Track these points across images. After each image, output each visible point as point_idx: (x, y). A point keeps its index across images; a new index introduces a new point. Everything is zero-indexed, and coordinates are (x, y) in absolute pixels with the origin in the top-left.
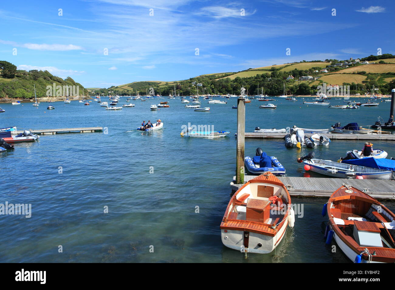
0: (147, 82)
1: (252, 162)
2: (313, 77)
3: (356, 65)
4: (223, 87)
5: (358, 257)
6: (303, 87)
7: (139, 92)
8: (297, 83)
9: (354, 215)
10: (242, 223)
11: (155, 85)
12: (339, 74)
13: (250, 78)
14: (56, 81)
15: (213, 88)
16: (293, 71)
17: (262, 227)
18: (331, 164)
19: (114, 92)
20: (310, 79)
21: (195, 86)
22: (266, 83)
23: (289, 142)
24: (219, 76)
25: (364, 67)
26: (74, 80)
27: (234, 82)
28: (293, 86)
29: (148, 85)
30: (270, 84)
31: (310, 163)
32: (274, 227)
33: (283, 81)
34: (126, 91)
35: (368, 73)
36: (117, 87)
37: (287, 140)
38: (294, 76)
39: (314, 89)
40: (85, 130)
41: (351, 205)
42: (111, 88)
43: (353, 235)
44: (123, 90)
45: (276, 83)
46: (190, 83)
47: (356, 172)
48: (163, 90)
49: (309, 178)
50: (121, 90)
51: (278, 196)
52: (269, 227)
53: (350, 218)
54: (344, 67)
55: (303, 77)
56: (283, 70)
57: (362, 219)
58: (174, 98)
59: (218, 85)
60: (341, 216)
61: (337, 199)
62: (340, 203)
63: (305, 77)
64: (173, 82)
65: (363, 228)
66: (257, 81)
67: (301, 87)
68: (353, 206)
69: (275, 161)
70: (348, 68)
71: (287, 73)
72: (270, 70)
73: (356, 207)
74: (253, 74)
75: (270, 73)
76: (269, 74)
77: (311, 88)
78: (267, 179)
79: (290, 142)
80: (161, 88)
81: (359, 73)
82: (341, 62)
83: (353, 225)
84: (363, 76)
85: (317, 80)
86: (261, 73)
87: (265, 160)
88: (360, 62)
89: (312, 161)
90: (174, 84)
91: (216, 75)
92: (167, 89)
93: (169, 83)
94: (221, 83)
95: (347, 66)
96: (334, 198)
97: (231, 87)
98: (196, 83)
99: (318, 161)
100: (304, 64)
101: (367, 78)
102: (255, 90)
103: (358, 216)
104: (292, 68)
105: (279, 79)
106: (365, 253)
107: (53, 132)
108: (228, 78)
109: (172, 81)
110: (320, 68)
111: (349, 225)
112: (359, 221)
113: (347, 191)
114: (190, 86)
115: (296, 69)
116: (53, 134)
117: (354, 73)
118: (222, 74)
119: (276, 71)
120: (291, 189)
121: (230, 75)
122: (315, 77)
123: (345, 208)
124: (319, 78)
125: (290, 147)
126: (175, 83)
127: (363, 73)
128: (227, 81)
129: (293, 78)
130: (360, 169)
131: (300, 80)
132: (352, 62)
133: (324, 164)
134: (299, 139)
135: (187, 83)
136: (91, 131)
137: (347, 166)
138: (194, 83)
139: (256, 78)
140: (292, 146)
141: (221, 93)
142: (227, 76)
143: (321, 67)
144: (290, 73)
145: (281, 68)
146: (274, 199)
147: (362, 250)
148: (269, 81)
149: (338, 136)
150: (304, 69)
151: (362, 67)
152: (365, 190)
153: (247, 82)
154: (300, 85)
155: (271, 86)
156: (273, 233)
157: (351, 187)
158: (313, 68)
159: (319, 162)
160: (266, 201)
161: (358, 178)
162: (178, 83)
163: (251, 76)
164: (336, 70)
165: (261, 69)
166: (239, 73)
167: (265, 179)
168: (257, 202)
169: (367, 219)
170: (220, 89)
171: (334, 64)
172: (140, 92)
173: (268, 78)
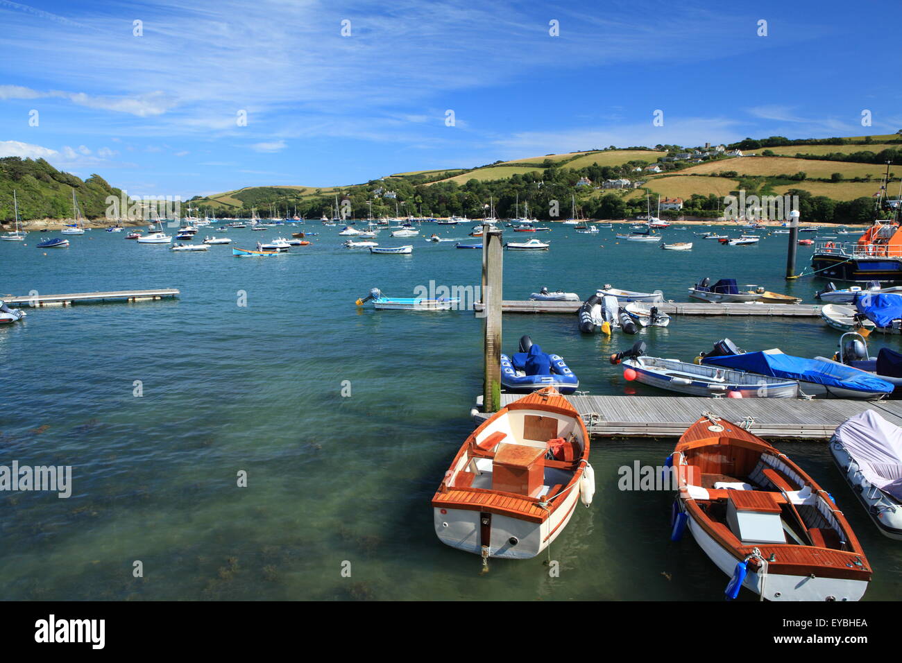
0: (276, 189)
1: (509, 365)
2: (631, 182)
3: (717, 158)
4: (442, 200)
5: (740, 567)
6: (612, 202)
7: (256, 209)
8: (598, 193)
9: (726, 477)
10: (478, 494)
11: (292, 195)
12: (684, 175)
13: (498, 182)
14: (65, 182)
15: (420, 203)
16: (589, 169)
17: (518, 505)
18: (678, 367)
19: (200, 210)
20: (625, 186)
21: (379, 199)
22: (533, 193)
23: (586, 321)
24: (432, 177)
25: (733, 162)
26: (107, 181)
27: (465, 190)
28: (590, 199)
29: (276, 195)
30: (542, 195)
31: (635, 365)
32: (544, 504)
33: (569, 189)
34: (227, 207)
35: (741, 175)
36: (206, 199)
37: (583, 318)
38: (591, 180)
39: (634, 206)
40: (140, 297)
41: (720, 456)
42: (192, 200)
43: (726, 520)
44: (220, 205)
45: (555, 194)
46: (370, 190)
47: (728, 383)
48: (311, 205)
49: (635, 398)
50: (215, 206)
51: (565, 439)
52: (533, 504)
53: (718, 485)
54: (693, 161)
55: (610, 181)
56: (567, 167)
57: (743, 486)
58: (335, 225)
59: (431, 195)
60: (702, 481)
61: (692, 445)
62: (698, 454)
63: (614, 181)
64: (332, 190)
65: (746, 504)
66: (513, 188)
67: (607, 202)
68: (725, 459)
69: (559, 363)
70: (701, 163)
71: (576, 173)
72: (541, 166)
73: (730, 461)
74: (506, 174)
75: (541, 171)
76: (539, 174)
77: (626, 206)
78: (544, 403)
79: (589, 321)
80: (304, 203)
81: (725, 175)
82: (687, 151)
83: (727, 499)
84: (731, 181)
85: (638, 188)
86: (521, 172)
87: (536, 361)
88: (725, 153)
89: (639, 360)
90: (333, 194)
91: (425, 175)
92: (319, 204)
93: (323, 190)
94: (438, 191)
95: (700, 160)
96: (686, 444)
97: (459, 201)
98: (383, 192)
99: (653, 361)
100: (612, 153)
101: (740, 185)
102: (509, 208)
103: (735, 479)
104: (587, 162)
105: (560, 184)
106: (753, 558)
107: (64, 301)
108: (451, 181)
109: (328, 186)
110: (646, 163)
111: (718, 500)
112: (739, 491)
113: (712, 428)
114: (370, 198)
115: (595, 164)
116: (64, 305)
117: (713, 175)
118: (438, 173)
119: (554, 168)
120: (598, 421)
121: (455, 175)
122: (636, 181)
123: (708, 463)
124: (642, 184)
125: (589, 332)
126: (335, 190)
127: (731, 175)
128: (450, 187)
129: (590, 182)
130: (736, 377)
131: (605, 187)
132: (709, 151)
133: (664, 367)
134: (607, 315)
135: (362, 191)
136: (152, 298)
137: (710, 372)
138: (379, 191)
139: (511, 182)
140: (593, 330)
141: (437, 215)
142: (450, 176)
143: (647, 161)
144: (583, 172)
145: (564, 162)
146: (558, 444)
147: (747, 552)
148: (540, 190)
149: (687, 307)
150: (613, 166)
151: (728, 161)
152: (746, 421)
153: (492, 190)
154: (605, 197)
155: (542, 201)
156: (540, 517)
157: (720, 420)
158: (630, 163)
159: (654, 363)
160: (536, 450)
161: (731, 397)
162: (342, 190)
163: (500, 179)
164: (678, 167)
165: (522, 162)
166: (474, 172)
167: (539, 403)
168: (518, 451)
169: (752, 486)
170: (435, 205)
171: (675, 155)
172: (258, 211)
173: (537, 181)
